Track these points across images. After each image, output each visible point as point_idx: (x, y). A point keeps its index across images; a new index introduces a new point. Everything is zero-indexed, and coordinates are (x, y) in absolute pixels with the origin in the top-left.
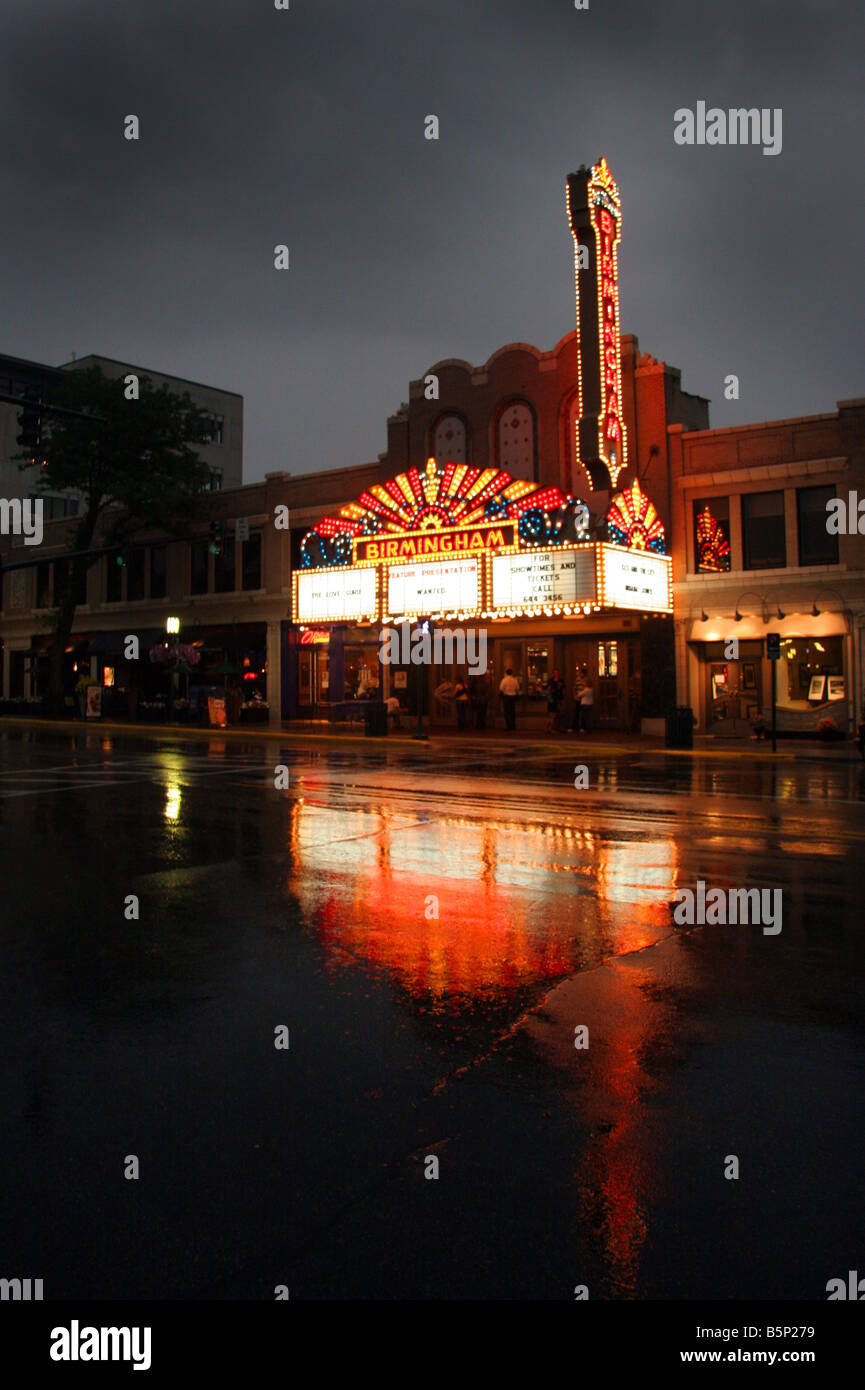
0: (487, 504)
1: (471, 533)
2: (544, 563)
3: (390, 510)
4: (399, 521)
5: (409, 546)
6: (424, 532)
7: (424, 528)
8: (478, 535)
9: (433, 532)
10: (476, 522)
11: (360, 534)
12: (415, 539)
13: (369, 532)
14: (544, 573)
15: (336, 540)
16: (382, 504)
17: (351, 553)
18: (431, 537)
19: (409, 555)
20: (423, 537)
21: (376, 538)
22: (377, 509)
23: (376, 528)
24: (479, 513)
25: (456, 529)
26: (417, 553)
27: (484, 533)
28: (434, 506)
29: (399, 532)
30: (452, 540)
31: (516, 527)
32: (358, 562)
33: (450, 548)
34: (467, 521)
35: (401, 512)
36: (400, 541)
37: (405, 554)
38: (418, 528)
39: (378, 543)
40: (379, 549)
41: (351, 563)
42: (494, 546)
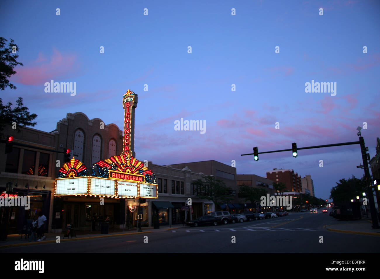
0: (139, 170)
1: (136, 176)
2: (149, 187)
3: (119, 164)
4: (121, 168)
5: (123, 176)
6: (126, 173)
7: (127, 172)
8: (137, 177)
9: (129, 174)
10: (137, 174)
11: (111, 169)
12: (125, 174)
13: (113, 169)
14: (149, 189)
15: (104, 169)
16: (117, 162)
17: (108, 174)
18: (128, 175)
19: (123, 179)
20: (126, 174)
21: (115, 171)
22: (115, 163)
23: (115, 168)
24: (138, 172)
25: (133, 174)
26: (125, 179)
27: (139, 177)
28: (129, 166)
29: (120, 171)
30: (132, 177)
31: (145, 177)
32: (110, 178)
33: (132, 179)
34: (135, 173)
35: (121, 166)
36: (121, 174)
37: (122, 178)
38: (125, 172)
39: (116, 173)
40: (115, 175)
41: (108, 177)
42: (141, 181)
